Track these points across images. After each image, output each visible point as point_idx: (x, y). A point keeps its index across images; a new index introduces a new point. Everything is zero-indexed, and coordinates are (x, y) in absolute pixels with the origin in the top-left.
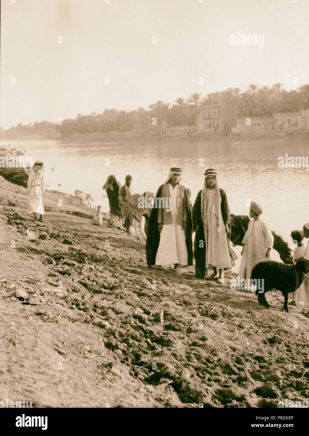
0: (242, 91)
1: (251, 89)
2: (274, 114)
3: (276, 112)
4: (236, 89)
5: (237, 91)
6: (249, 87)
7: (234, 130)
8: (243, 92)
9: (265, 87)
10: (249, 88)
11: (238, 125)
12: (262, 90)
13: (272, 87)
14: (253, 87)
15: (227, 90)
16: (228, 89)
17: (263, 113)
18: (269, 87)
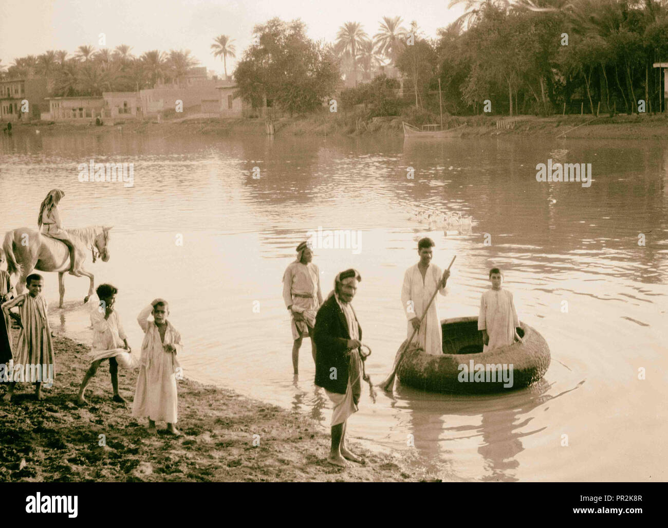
0: (70, 55)
1: (82, 54)
2: (104, 93)
3: (107, 90)
4: (60, 52)
5: (62, 55)
6: (78, 49)
7: (45, 117)
8: (71, 57)
9: (104, 50)
10: (79, 52)
11: (51, 110)
12: (100, 54)
13: (115, 51)
14: (85, 51)
15: (46, 54)
16: (48, 52)
17: (90, 90)
18: (111, 51)
